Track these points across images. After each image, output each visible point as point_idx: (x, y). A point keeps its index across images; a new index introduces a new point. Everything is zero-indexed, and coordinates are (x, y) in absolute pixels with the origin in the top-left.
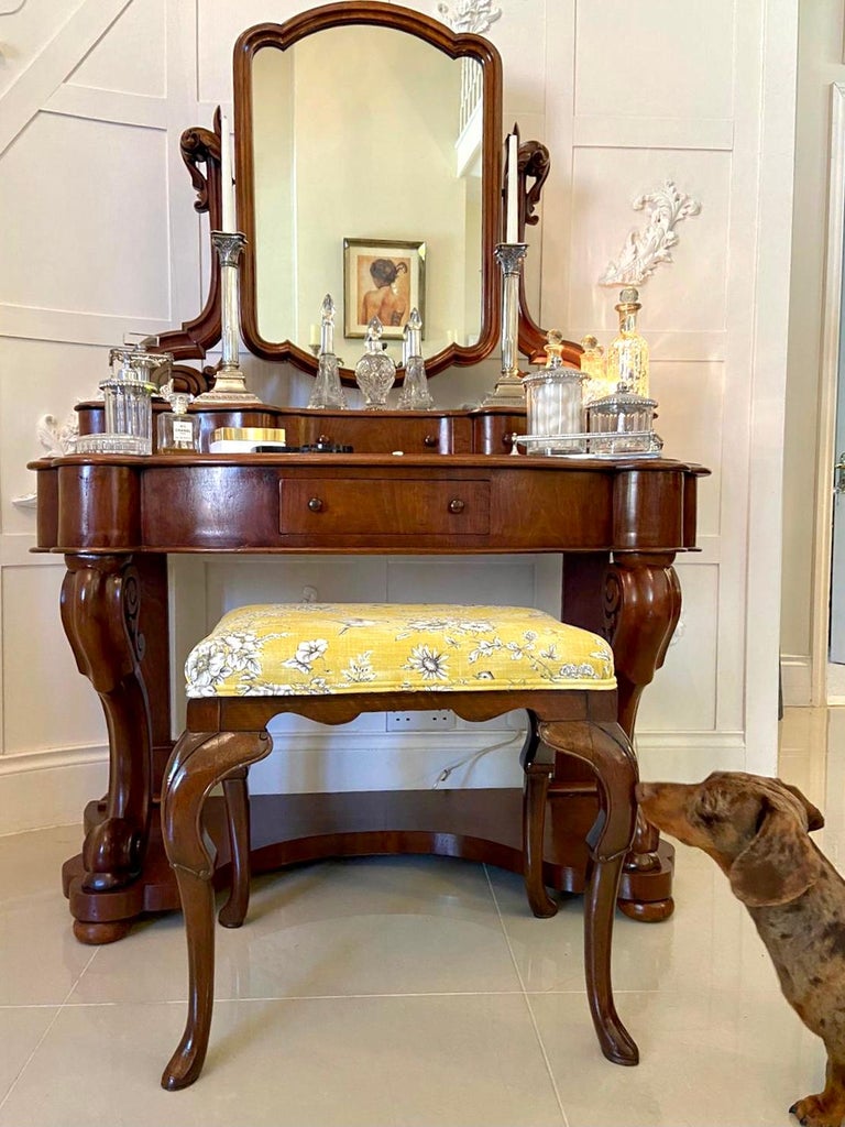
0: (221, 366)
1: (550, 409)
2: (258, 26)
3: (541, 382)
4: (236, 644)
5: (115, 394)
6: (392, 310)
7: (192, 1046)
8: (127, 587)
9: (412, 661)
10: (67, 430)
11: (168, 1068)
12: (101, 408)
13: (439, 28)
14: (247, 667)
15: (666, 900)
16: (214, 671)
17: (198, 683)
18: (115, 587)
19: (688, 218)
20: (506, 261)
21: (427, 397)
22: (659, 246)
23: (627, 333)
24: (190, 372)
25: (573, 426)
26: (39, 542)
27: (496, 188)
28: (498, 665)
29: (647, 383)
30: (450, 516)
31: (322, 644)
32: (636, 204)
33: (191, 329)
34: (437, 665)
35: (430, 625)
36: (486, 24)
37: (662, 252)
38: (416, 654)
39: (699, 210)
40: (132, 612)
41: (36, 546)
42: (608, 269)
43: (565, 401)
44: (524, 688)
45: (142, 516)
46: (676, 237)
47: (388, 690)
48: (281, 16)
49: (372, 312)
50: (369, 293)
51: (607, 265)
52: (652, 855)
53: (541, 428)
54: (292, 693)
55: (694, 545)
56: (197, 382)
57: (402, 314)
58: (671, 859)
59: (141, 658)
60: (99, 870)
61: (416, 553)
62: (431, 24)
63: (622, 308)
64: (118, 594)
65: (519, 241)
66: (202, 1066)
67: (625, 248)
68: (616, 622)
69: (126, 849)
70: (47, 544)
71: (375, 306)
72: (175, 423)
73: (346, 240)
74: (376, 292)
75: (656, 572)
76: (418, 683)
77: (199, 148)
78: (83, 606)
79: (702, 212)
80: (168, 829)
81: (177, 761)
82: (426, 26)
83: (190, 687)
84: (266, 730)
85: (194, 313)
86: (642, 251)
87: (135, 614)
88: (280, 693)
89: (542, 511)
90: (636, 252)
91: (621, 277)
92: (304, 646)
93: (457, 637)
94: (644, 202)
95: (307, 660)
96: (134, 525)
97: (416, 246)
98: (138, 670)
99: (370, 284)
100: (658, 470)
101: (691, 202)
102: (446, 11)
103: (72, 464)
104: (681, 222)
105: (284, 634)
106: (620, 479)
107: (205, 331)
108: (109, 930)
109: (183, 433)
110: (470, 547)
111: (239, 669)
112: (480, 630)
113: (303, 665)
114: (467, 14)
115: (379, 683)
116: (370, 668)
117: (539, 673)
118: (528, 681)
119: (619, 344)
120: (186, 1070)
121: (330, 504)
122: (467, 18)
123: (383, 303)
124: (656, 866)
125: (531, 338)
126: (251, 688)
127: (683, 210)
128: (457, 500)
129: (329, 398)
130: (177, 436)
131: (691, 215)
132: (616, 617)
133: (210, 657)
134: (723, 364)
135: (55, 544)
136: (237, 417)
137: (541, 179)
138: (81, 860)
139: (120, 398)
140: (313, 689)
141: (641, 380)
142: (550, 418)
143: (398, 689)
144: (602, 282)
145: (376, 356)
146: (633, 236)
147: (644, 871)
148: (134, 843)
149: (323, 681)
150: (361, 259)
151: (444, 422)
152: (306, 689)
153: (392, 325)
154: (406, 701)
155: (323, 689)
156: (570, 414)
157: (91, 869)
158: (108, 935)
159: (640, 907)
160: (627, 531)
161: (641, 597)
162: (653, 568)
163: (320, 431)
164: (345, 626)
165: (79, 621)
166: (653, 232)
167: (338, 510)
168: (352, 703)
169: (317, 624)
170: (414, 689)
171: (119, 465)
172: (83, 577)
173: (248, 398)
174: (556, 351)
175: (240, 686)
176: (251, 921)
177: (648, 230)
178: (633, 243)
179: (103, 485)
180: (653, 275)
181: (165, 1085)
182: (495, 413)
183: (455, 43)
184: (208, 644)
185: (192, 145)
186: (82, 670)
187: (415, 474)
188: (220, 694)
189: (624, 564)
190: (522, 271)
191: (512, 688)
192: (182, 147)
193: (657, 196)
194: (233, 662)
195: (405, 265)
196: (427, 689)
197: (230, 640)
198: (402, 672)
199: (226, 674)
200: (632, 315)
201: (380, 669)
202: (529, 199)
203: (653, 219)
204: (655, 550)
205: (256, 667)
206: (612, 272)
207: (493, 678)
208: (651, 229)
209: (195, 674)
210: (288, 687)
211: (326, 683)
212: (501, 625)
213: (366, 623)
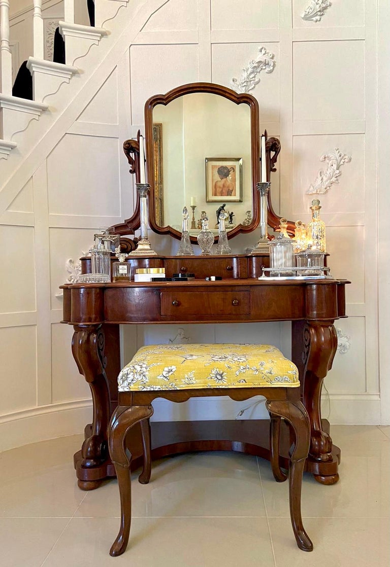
0: (140, 239)
1: (279, 255)
2: (155, 96)
3: (275, 245)
4: (138, 368)
5: (95, 255)
6: (227, 189)
7: (122, 538)
8: (99, 338)
9: (211, 375)
10: (78, 265)
11: (112, 547)
12: (90, 259)
13: (231, 93)
14: (142, 379)
15: (335, 475)
16: (129, 380)
17: (123, 385)
18: (94, 338)
19: (345, 163)
20: (261, 190)
21: (228, 248)
22: (332, 177)
23: (315, 219)
24: (128, 241)
25: (290, 263)
26: (64, 319)
27: (257, 158)
28: (247, 377)
29: (325, 240)
30: (233, 306)
31: (174, 368)
32: (322, 158)
33: (129, 223)
34: (222, 377)
35: (220, 358)
36: (254, 85)
37: (334, 179)
38: (213, 372)
39: (350, 160)
40: (101, 348)
41: (62, 320)
42: (310, 187)
43: (285, 252)
44: (259, 386)
45: (105, 308)
46: (340, 172)
47: (201, 388)
48: (164, 91)
49: (219, 190)
50: (217, 181)
51: (309, 186)
52: (329, 454)
53: (275, 264)
54: (161, 389)
55: (345, 315)
56: (131, 245)
57: (232, 191)
58: (338, 456)
59: (105, 367)
60: (88, 458)
61: (219, 323)
62: (227, 91)
63: (313, 208)
64: (95, 341)
65: (267, 181)
66: (126, 546)
67: (317, 178)
68: (309, 349)
69: (99, 449)
70: (67, 320)
71: (220, 187)
72: (120, 266)
73: (206, 159)
74: (220, 181)
75: (325, 329)
76: (214, 384)
77: (130, 148)
78: (81, 346)
79: (352, 160)
80: (111, 447)
81: (115, 418)
82: (226, 92)
83: (119, 387)
84: (151, 405)
85: (130, 215)
86: (325, 179)
87: (103, 349)
88: (157, 390)
89: (274, 303)
90: (322, 179)
91: (315, 191)
92: (166, 369)
93: (231, 365)
94: (325, 158)
95: (167, 375)
96: (102, 312)
97: (238, 159)
98: (104, 372)
99: (217, 177)
100: (324, 284)
101: (347, 157)
102: (236, 81)
103: (77, 288)
104: (342, 166)
105: (158, 364)
106: (309, 287)
107: (133, 223)
108: (92, 484)
109: (123, 270)
110: (242, 320)
111: (139, 379)
112: (241, 361)
113: (166, 377)
114: (245, 82)
115: (198, 385)
116: (194, 378)
117: (265, 380)
118: (261, 384)
119: (312, 224)
120: (120, 548)
121: (182, 302)
122: (245, 84)
123: (224, 186)
124: (330, 460)
125: (274, 221)
126: (144, 387)
127: (343, 161)
128: (236, 299)
129: (186, 251)
130: (121, 272)
131: (347, 162)
132: (309, 348)
133: (127, 374)
134: (364, 227)
135: (70, 321)
136: (147, 261)
137: (277, 153)
138: (81, 453)
139: (97, 256)
140: (170, 388)
141: (322, 239)
142: (279, 260)
143: (205, 387)
144: (307, 193)
145: (206, 232)
146: (321, 173)
147: (325, 462)
148: (102, 446)
149: (174, 384)
150: (213, 167)
151: (235, 259)
152: (167, 388)
153: (227, 195)
154: (209, 392)
155: (174, 388)
156: (288, 258)
157: (85, 457)
158: (92, 486)
159: (323, 478)
160: (312, 311)
161: (319, 338)
162: (323, 326)
163: (182, 265)
164: (184, 359)
165: (79, 354)
166: (330, 170)
167: (185, 305)
168: (186, 393)
169: (173, 358)
170: (212, 387)
171: (96, 288)
172: (81, 334)
173: (151, 252)
174: (284, 227)
175: (140, 387)
176: (152, 481)
177: (327, 170)
178: (321, 176)
179: (88, 297)
180: (330, 189)
181: (111, 554)
182: (257, 256)
183: (238, 98)
184: (128, 369)
185: (128, 147)
186: (81, 373)
187: (218, 289)
188: (132, 390)
189: (312, 325)
190: (269, 193)
191: (254, 386)
192: (124, 148)
193: (331, 155)
194: (137, 376)
195: (233, 169)
196: (218, 387)
197: (137, 367)
198: (207, 380)
199: (134, 382)
200: (317, 211)
201: (198, 379)
202: (271, 162)
203: (330, 165)
204: (324, 319)
205: (146, 378)
206: (312, 188)
207: (246, 382)
208: (329, 169)
209: (121, 382)
210: (159, 387)
211: (175, 385)
212: (251, 359)
213: (194, 357)
